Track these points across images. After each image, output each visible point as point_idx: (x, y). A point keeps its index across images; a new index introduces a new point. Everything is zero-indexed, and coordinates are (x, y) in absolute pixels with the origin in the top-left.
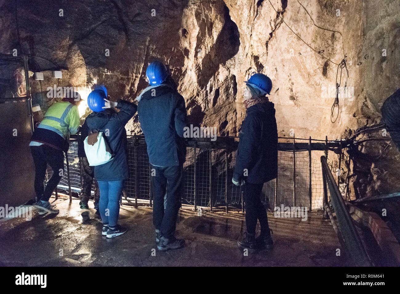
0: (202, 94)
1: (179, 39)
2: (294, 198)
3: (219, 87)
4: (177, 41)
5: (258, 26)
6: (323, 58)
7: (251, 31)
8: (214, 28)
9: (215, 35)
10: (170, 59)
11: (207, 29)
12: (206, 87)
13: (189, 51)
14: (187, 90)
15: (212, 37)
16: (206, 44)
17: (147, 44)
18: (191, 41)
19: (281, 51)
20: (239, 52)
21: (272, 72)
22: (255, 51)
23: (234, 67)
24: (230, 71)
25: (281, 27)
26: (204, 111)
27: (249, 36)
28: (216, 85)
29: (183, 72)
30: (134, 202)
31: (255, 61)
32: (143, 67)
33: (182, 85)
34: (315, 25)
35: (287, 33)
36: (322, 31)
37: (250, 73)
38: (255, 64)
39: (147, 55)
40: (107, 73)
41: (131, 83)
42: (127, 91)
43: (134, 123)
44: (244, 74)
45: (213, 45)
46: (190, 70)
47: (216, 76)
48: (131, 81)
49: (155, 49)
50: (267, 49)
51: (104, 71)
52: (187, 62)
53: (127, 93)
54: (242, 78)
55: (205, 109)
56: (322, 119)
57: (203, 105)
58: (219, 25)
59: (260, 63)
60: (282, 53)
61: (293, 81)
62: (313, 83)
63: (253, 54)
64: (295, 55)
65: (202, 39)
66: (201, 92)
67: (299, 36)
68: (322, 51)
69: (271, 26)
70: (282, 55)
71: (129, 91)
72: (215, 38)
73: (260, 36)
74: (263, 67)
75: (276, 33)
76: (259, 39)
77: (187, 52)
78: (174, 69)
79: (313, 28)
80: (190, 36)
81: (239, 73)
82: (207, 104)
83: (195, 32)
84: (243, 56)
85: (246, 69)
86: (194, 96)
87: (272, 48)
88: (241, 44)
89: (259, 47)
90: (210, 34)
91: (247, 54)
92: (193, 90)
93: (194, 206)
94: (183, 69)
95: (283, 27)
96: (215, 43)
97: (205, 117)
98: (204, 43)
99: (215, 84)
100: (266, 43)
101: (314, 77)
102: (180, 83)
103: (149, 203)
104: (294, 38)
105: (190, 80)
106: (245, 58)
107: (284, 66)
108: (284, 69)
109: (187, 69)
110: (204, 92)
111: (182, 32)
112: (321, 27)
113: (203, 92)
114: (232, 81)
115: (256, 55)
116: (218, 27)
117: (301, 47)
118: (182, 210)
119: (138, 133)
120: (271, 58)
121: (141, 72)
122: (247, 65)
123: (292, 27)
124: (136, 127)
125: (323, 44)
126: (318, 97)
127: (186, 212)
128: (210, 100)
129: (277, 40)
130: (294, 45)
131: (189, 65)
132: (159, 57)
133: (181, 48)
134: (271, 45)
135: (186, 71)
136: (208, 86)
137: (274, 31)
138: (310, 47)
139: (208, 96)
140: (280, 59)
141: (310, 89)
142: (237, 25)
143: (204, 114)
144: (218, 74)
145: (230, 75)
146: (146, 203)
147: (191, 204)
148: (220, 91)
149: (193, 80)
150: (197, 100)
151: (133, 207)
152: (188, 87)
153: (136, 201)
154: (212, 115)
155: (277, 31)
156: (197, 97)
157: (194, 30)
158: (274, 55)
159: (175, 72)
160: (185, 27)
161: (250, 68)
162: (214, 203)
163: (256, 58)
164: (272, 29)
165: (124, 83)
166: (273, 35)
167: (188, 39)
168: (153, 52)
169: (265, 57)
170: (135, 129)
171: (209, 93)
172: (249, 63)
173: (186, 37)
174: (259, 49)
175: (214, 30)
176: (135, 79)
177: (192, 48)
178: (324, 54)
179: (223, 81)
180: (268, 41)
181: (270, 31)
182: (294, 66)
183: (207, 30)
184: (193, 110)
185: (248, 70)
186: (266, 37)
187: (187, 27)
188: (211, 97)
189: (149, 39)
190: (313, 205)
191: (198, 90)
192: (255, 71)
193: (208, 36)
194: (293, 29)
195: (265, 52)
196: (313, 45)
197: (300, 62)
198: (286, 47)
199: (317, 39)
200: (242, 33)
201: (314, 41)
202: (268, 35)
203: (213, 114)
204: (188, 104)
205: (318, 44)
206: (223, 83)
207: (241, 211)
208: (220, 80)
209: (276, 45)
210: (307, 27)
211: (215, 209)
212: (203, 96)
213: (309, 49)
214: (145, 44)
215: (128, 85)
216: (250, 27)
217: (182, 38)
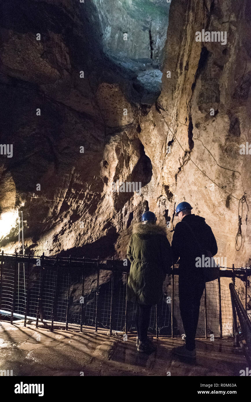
0: (117, 217)
1: (100, 169)
2: (205, 324)
3: (133, 210)
4: (98, 170)
5: (169, 161)
6: (226, 192)
7: (163, 165)
8: (131, 161)
9: (132, 166)
10: (91, 186)
11: (125, 161)
12: (122, 210)
13: (108, 179)
14: (104, 212)
15: (129, 168)
16: (123, 174)
17: (72, 172)
18: (111, 171)
19: (188, 183)
20: (151, 181)
21: (181, 200)
22: (165, 182)
23: (147, 194)
24: (143, 197)
25: (188, 163)
26: (119, 232)
27: (160, 169)
28: (131, 209)
29: (102, 197)
30: (51, 324)
31: (165, 190)
32: (67, 192)
33: (100, 208)
34: (218, 165)
35: (194, 170)
36: (224, 170)
37: (161, 200)
38: (166, 193)
39: (72, 182)
40: (34, 197)
41: (55, 206)
42: (50, 213)
43: (54, 243)
44: (155, 201)
45: (130, 175)
46: (108, 195)
47: (131, 201)
48: (55, 204)
49: (79, 176)
50: (176, 180)
51: (32, 195)
52: (106, 188)
53: (50, 215)
54: (154, 204)
55: (119, 230)
56: (227, 246)
57: (118, 226)
58: (136, 159)
59: (170, 192)
60: (190, 185)
61: (200, 210)
62: (218, 213)
63: (164, 184)
64: (202, 188)
65: (120, 170)
66: (116, 214)
67: (204, 172)
68: (225, 187)
69: (180, 162)
70: (189, 187)
71: (52, 213)
72: (132, 169)
73: (170, 170)
74: (173, 195)
75: (184, 168)
76: (170, 172)
77: (106, 180)
78: (94, 194)
79: (215, 167)
80: (110, 166)
81: (151, 199)
82: (121, 226)
83: (114, 163)
84: (155, 185)
85: (158, 196)
86: (110, 219)
87: (181, 180)
88: (154, 175)
89: (170, 178)
90: (128, 166)
91: (159, 183)
92: (110, 213)
93: (110, 330)
94: (102, 194)
95: (190, 163)
96: (131, 173)
97: (119, 238)
98: (122, 172)
99: (129, 208)
100: (175, 176)
101: (219, 208)
102: (98, 206)
103: (65, 326)
104: (201, 174)
105: (107, 204)
106: (157, 186)
107: (191, 196)
108: (191, 198)
109: (105, 194)
110: (120, 215)
111: (103, 163)
112: (223, 167)
113: (118, 215)
114: (145, 206)
115: (167, 185)
116: (134, 160)
117: (207, 182)
118: (97, 334)
119: (57, 252)
120: (180, 188)
121: (65, 196)
122: (159, 193)
123: (198, 165)
124: (55, 246)
125: (225, 181)
126: (222, 225)
127: (101, 337)
128: (124, 222)
129: (185, 174)
130: (200, 180)
131: (107, 191)
132: (82, 183)
133: (101, 176)
134: (180, 177)
135: (104, 196)
136: (124, 209)
137: (182, 166)
138: (214, 183)
139: (123, 218)
140: (188, 189)
141: (215, 218)
142: (151, 159)
143: (118, 235)
144: (133, 199)
145: (144, 201)
146: (62, 325)
147: (106, 328)
148: (134, 214)
149: (110, 204)
150: (112, 222)
151: (48, 330)
152: (105, 210)
153: (52, 323)
154: (125, 235)
155: (185, 167)
156: (113, 219)
157: (113, 162)
158: (182, 186)
159: (95, 196)
160: (106, 159)
161: (161, 196)
162: (129, 328)
163: (167, 187)
164: (181, 164)
165: (48, 206)
166: (182, 169)
167: (108, 169)
168: (76, 180)
169: (174, 187)
170: (53, 248)
171: (124, 216)
172: (161, 191)
173: (106, 167)
174: (170, 180)
175: (131, 162)
176: (59, 203)
177: (111, 176)
178: (226, 189)
179: (137, 205)
180: (177, 174)
181: (179, 166)
182: (201, 197)
183: (124, 163)
184: (109, 231)
185: (160, 197)
186: (176, 171)
187: (108, 159)
188: (126, 219)
189: (74, 168)
190: (223, 332)
191: (114, 213)
192: (166, 198)
193: (125, 167)
194: (199, 166)
195: (174, 183)
196: (217, 181)
197: (206, 195)
198: (193, 180)
199: (220, 176)
200: (155, 166)
201: (217, 178)
202: (178, 169)
203: (127, 235)
204: (104, 226)
205: (221, 180)
206: (136, 207)
207: (156, 336)
208: (134, 205)
209: (184, 177)
210: (211, 166)
211: (129, 334)
212: (118, 219)
213: (213, 184)
214: (71, 173)
215: (52, 208)
216: (162, 161)
217: (102, 168)
